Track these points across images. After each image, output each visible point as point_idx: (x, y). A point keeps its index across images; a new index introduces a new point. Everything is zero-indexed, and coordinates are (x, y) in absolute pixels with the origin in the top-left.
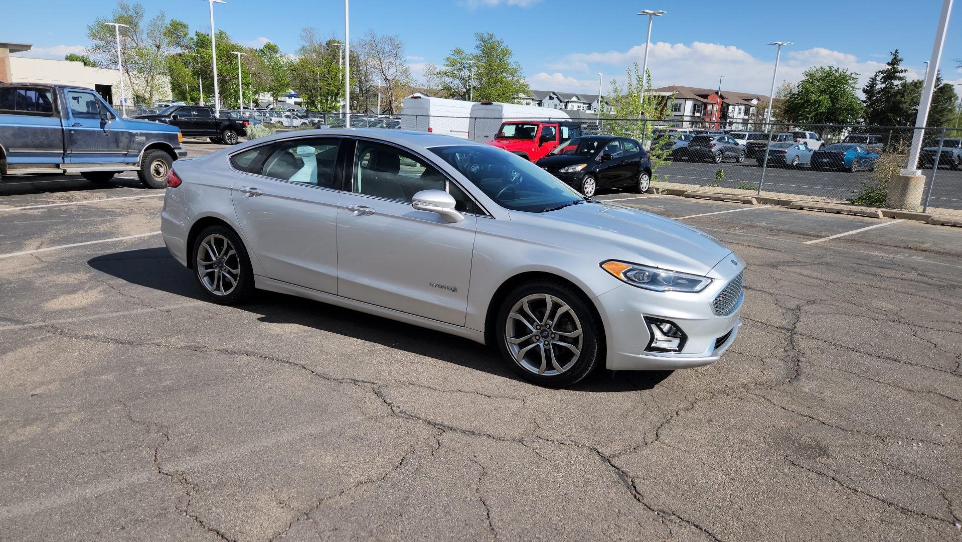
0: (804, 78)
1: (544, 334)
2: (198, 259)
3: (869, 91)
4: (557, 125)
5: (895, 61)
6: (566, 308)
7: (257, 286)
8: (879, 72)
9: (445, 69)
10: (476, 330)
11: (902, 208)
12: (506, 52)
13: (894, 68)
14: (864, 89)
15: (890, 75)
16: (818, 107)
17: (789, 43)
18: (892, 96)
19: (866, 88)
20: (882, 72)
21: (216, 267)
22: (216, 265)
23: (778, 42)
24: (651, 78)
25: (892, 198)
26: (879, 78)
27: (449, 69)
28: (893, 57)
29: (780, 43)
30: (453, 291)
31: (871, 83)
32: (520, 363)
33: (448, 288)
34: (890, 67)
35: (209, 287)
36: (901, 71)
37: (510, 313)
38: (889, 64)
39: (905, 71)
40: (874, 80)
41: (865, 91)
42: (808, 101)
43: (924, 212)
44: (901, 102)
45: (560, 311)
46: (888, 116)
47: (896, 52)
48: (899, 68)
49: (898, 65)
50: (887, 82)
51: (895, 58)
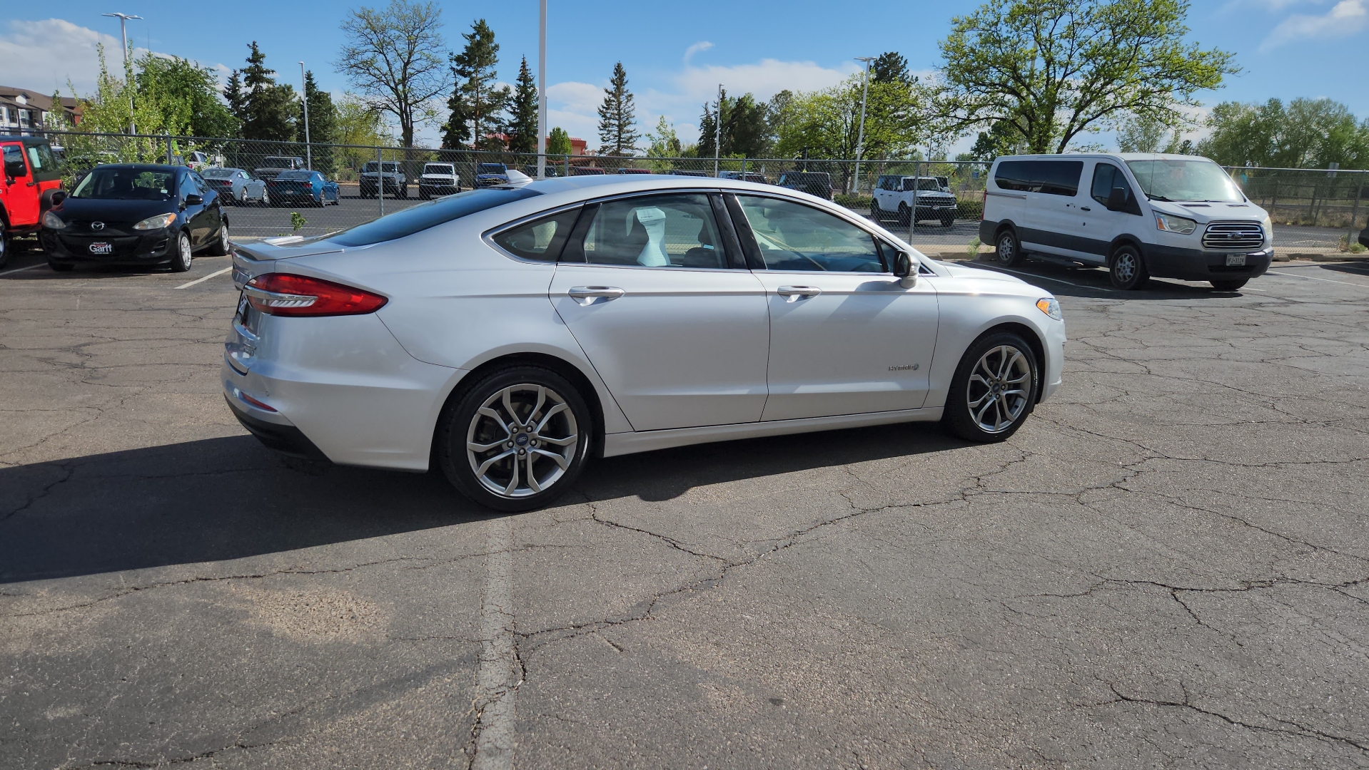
1: (998, 388)
2: (467, 443)
3: (232, 94)
5: (256, 58)
6: (1017, 355)
7: (608, 453)
8: (241, 71)
10: (936, 409)
13: (257, 66)
14: (225, 92)
15: (255, 75)
17: (136, 16)
18: (264, 104)
19: (227, 91)
20: (245, 71)
21: (513, 447)
22: (512, 443)
26: (241, 79)
28: (251, 51)
29: (121, 15)
30: (915, 369)
31: (231, 84)
32: (980, 426)
33: (910, 368)
34: (252, 65)
35: (500, 490)
36: (267, 72)
37: (972, 375)
38: (249, 60)
39: (273, 71)
40: (234, 81)
41: (228, 96)
44: (277, 113)
45: (1012, 361)
46: (268, 131)
47: (254, 44)
48: (264, 67)
49: (261, 62)
50: (254, 86)
51: (255, 53)
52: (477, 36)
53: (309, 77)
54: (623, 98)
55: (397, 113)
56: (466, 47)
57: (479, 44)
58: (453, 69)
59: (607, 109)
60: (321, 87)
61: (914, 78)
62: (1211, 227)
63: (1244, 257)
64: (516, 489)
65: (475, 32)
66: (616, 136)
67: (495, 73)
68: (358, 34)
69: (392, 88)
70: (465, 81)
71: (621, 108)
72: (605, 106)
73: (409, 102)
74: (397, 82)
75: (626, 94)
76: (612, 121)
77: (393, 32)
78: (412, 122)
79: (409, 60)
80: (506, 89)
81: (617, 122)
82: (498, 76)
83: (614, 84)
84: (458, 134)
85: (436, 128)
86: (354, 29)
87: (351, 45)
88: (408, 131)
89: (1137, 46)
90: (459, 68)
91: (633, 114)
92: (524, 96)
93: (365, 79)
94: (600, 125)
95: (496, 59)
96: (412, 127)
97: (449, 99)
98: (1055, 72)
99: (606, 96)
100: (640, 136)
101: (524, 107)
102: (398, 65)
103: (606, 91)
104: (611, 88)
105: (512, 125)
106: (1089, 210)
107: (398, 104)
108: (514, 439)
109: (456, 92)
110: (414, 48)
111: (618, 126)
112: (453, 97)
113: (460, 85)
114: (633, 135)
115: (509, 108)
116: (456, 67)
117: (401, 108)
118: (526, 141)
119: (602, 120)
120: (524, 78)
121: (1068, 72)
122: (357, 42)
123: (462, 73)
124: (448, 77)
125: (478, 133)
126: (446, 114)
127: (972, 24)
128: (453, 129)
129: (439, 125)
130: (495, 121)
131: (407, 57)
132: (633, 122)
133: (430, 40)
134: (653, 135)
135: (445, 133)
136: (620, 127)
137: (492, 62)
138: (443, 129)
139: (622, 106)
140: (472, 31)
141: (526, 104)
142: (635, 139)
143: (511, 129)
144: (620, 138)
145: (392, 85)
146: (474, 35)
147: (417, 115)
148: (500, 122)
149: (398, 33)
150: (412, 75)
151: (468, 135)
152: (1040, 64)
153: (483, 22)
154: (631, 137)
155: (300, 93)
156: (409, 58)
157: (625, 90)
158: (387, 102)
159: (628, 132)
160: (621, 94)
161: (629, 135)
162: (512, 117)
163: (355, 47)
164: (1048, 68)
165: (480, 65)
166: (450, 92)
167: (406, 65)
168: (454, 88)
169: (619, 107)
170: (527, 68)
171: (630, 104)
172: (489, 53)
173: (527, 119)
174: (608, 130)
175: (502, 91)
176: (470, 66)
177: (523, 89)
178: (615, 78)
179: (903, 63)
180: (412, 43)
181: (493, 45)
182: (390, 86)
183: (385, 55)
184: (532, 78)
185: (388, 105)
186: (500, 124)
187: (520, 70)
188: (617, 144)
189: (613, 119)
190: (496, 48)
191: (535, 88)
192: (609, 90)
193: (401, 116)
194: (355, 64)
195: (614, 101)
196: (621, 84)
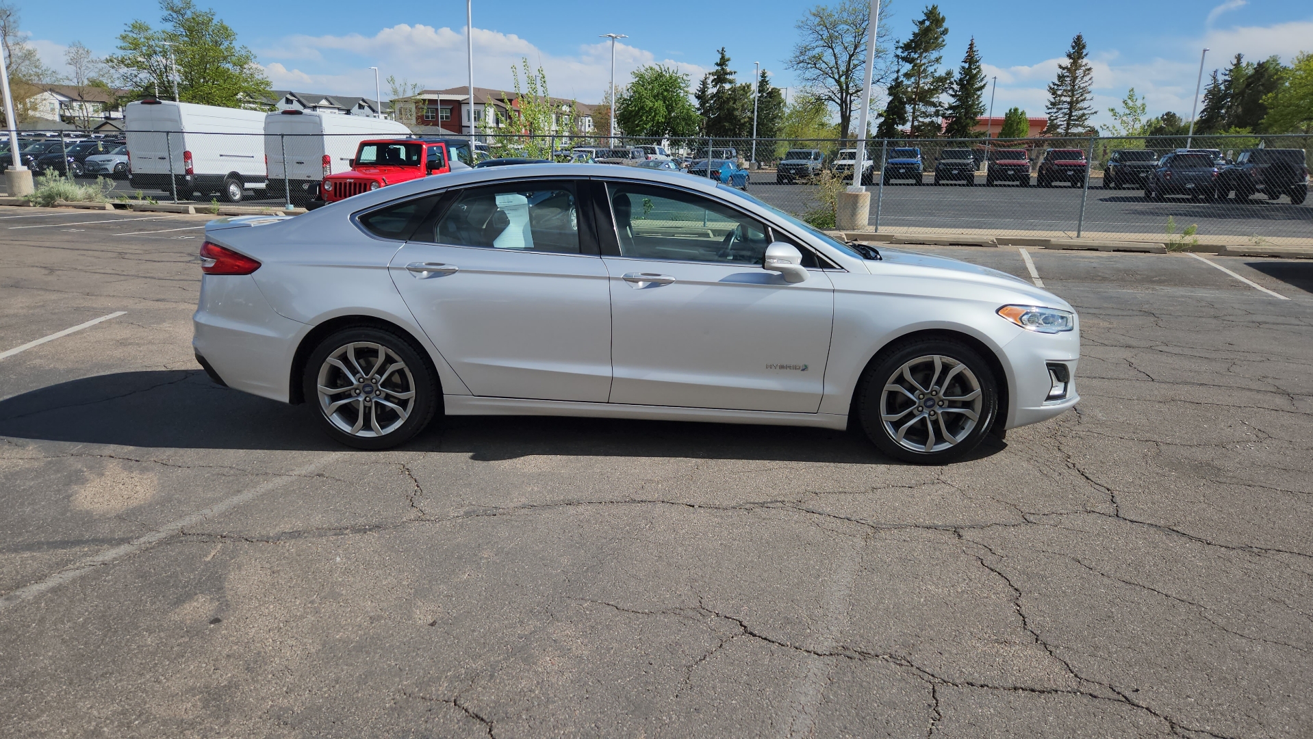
0: (635, 80)
1: (930, 403)
2: (319, 386)
3: (701, 96)
4: (443, 145)
5: (723, 62)
6: (959, 367)
7: (449, 411)
8: (710, 74)
9: (120, 54)
10: (836, 416)
11: (854, 229)
12: (225, 33)
13: (723, 69)
14: (696, 94)
15: (720, 78)
16: (655, 116)
17: (623, 36)
18: (724, 102)
19: (698, 92)
20: (713, 74)
21: (358, 395)
22: (358, 391)
23: (611, 35)
24: (546, 79)
25: (842, 218)
26: (709, 81)
27: (129, 54)
28: (720, 56)
29: (614, 35)
30: (803, 370)
31: (702, 86)
32: (901, 443)
33: (795, 368)
34: (719, 68)
35: (346, 428)
36: (731, 73)
37: (887, 385)
38: (717, 64)
39: (735, 73)
40: (704, 83)
41: (698, 97)
42: (642, 108)
43: (876, 232)
44: (734, 109)
45: (952, 373)
46: (725, 126)
47: (723, 50)
48: (728, 69)
49: (726, 65)
50: (718, 86)
51: (723, 58)
52: (926, 21)
53: (763, 75)
54: (1080, 73)
55: (838, 103)
56: (914, 34)
57: (927, 30)
58: (897, 56)
59: (1059, 85)
60: (773, 84)
64: (360, 429)
65: (925, 18)
66: (1066, 114)
67: (940, 58)
68: (811, 32)
69: (836, 80)
70: (907, 67)
71: (1076, 83)
72: (1057, 82)
73: (850, 91)
74: (841, 73)
75: (1083, 68)
76: (1064, 99)
77: (842, 26)
78: (850, 111)
79: (854, 52)
80: (949, 74)
81: (1068, 100)
82: (942, 61)
83: (1070, 58)
84: (894, 119)
85: (872, 115)
86: (807, 27)
87: (804, 42)
88: (846, 119)
90: (904, 55)
91: (1090, 88)
92: (967, 78)
93: (811, 73)
94: (1048, 104)
95: (944, 43)
96: (850, 115)
97: (889, 85)
99: (1060, 71)
100: (1096, 113)
101: (967, 89)
102: (845, 57)
103: (1060, 67)
104: (1067, 62)
105: (951, 107)
107: (839, 95)
108: (359, 388)
109: (897, 78)
110: (861, 40)
111: (1069, 103)
112: (894, 84)
113: (903, 71)
114: (1086, 112)
115: (951, 92)
116: (901, 54)
117: (841, 99)
118: (966, 124)
119: (1051, 98)
120: (971, 59)
122: (809, 39)
123: (906, 59)
124: (892, 65)
125: (915, 118)
126: (884, 100)
128: (888, 115)
129: (877, 112)
130: (934, 105)
131: (853, 49)
132: (1088, 98)
134: (1117, 110)
135: (882, 119)
136: (1072, 104)
137: (941, 46)
138: (880, 115)
139: (1077, 81)
140: (923, 17)
141: (969, 83)
142: (1088, 116)
143: (950, 112)
144: (1070, 115)
145: (837, 77)
146: (924, 21)
147: (857, 104)
148: (940, 105)
149: (846, 27)
150: (855, 66)
151: (904, 121)
153: (934, 8)
154: (1084, 115)
155: (755, 87)
156: (855, 49)
157: (1083, 64)
158: (830, 94)
159: (1081, 109)
160: (1078, 68)
161: (1081, 112)
162: (952, 100)
163: (807, 44)
165: (926, 50)
166: (891, 79)
167: (851, 56)
168: (895, 75)
169: (1074, 82)
170: (974, 49)
171: (1086, 78)
172: (937, 39)
173: (968, 102)
174: (1057, 109)
175: (945, 75)
176: (915, 53)
177: (967, 71)
178: (1072, 51)
180: (859, 35)
181: (942, 29)
182: (834, 78)
183: (833, 49)
184: (978, 59)
185: (830, 97)
186: (939, 108)
187: (967, 52)
188: (1065, 122)
189: (1065, 96)
190: (945, 32)
191: (980, 70)
192: (1064, 65)
193: (841, 106)
194: (806, 60)
195: (1068, 76)
196: (1079, 58)
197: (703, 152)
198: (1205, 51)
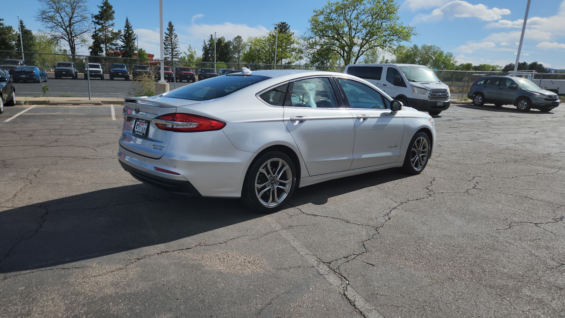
2: (255, 184)
6: (425, 140)
10: (402, 162)
22: (269, 184)
32: (414, 168)
33: (395, 147)
35: (266, 204)
37: (412, 148)
39: (3, 20)
52: (104, 7)
53: (21, 22)
54: (173, 36)
56: (99, 12)
57: (105, 11)
58: (93, 21)
59: (166, 41)
60: (27, 28)
61: (292, 33)
62: (431, 92)
63: (442, 103)
64: (271, 203)
65: (103, 5)
66: (171, 53)
67: (114, 23)
68: (46, 4)
69: (64, 29)
70: (100, 27)
71: (172, 41)
72: (165, 40)
73: (73, 35)
74: (66, 26)
77: (64, 3)
78: (75, 45)
79: (72, 17)
80: (120, 31)
81: (171, 47)
82: (115, 25)
83: (169, 30)
84: (97, 50)
87: (43, 9)
88: (73, 48)
89: (382, 23)
90: (96, 21)
91: (177, 43)
92: (128, 34)
93: (50, 24)
94: (163, 48)
95: (114, 17)
96: (75, 47)
97: (92, 34)
98: (352, 32)
99: (165, 35)
100: (181, 53)
101: (128, 39)
102: (67, 19)
103: (165, 33)
104: (168, 32)
105: (122, 47)
106: (386, 85)
107: (67, 36)
108: (270, 182)
109: (95, 32)
110: (74, 11)
111: (171, 49)
112: (94, 34)
113: (97, 29)
114: (179, 52)
115: (121, 39)
116: (95, 21)
117: (69, 38)
118: (130, 54)
119: (164, 46)
120: (128, 26)
121: (357, 32)
122: (46, 7)
123: (98, 23)
124: (91, 25)
125: (106, 50)
126: (91, 41)
127: (322, 13)
128: (95, 48)
129: (88, 46)
130: (115, 45)
132: (178, 47)
133: (82, 8)
134: (186, 53)
135: (91, 50)
136: (172, 49)
137: (112, 19)
138: (90, 48)
139: (172, 40)
141: (129, 37)
142: (179, 54)
143: (122, 48)
144: (172, 54)
145: (64, 27)
147: (77, 41)
148: (117, 45)
149: (66, 4)
150: (74, 23)
151: (102, 51)
152: (346, 29)
154: (178, 54)
155: (16, 30)
156: (72, 15)
157: (174, 33)
158: (62, 35)
159: (176, 51)
160: (172, 35)
161: (177, 52)
162: (122, 44)
163: (45, 9)
164: (350, 30)
165: (106, 20)
166: (92, 32)
167: (71, 19)
168: (94, 30)
169: (171, 40)
170: (129, 22)
171: (176, 39)
172: (110, 15)
173: (129, 45)
174: (167, 50)
175: (117, 32)
176: (102, 21)
177: (127, 31)
178: (169, 28)
179: (288, 27)
180: (73, 9)
183: (60, 14)
184: (131, 26)
185: (62, 37)
186: (117, 46)
187: (126, 23)
188: (171, 56)
189: (169, 45)
190: (113, 12)
191: (133, 31)
192: (166, 33)
193: (69, 42)
194: (45, 17)
195: (169, 38)
196: (172, 31)
197: (5, 61)
198: (215, 33)
